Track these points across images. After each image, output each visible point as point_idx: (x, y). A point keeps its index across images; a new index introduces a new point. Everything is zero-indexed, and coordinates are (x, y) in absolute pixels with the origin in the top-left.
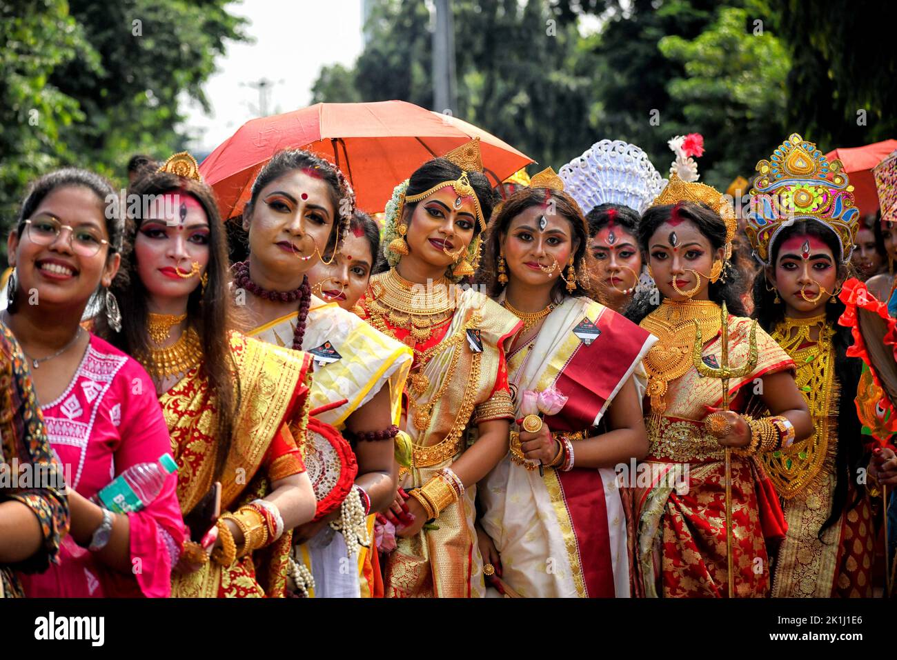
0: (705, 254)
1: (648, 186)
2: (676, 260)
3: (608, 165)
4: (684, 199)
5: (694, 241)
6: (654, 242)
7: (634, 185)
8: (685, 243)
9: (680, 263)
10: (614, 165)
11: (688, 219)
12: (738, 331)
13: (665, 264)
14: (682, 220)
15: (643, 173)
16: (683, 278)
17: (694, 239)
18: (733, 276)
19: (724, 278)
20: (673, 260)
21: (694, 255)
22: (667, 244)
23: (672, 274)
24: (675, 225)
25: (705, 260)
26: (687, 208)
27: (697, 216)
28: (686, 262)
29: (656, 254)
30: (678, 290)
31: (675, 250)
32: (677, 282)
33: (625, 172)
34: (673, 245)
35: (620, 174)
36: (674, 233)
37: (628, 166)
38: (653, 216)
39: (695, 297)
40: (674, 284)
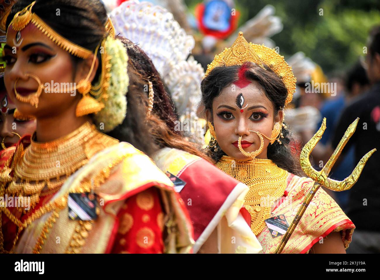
0: (269, 116)
1: (171, 46)
2: (242, 121)
3: (134, 26)
4: (248, 60)
5: (260, 104)
6: (219, 103)
7: (157, 46)
8: (252, 105)
9: (246, 124)
10: (140, 26)
11: (254, 82)
12: (303, 191)
13: (231, 124)
14: (250, 83)
15: (166, 34)
16: (248, 139)
17: (260, 101)
18: (288, 137)
19: (281, 139)
20: (238, 121)
21: (260, 117)
22: (234, 104)
23: (238, 135)
24: (241, 87)
25: (267, 122)
26: (253, 70)
27: (264, 79)
28: (251, 124)
29: (221, 114)
30: (243, 152)
31: (242, 111)
32: (242, 143)
33: (150, 34)
34: (240, 107)
35: (145, 36)
36: (241, 95)
37: (153, 28)
38: (220, 76)
39: (258, 157)
40: (239, 145)
